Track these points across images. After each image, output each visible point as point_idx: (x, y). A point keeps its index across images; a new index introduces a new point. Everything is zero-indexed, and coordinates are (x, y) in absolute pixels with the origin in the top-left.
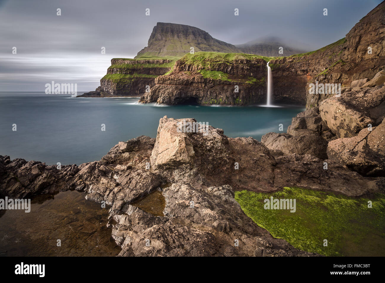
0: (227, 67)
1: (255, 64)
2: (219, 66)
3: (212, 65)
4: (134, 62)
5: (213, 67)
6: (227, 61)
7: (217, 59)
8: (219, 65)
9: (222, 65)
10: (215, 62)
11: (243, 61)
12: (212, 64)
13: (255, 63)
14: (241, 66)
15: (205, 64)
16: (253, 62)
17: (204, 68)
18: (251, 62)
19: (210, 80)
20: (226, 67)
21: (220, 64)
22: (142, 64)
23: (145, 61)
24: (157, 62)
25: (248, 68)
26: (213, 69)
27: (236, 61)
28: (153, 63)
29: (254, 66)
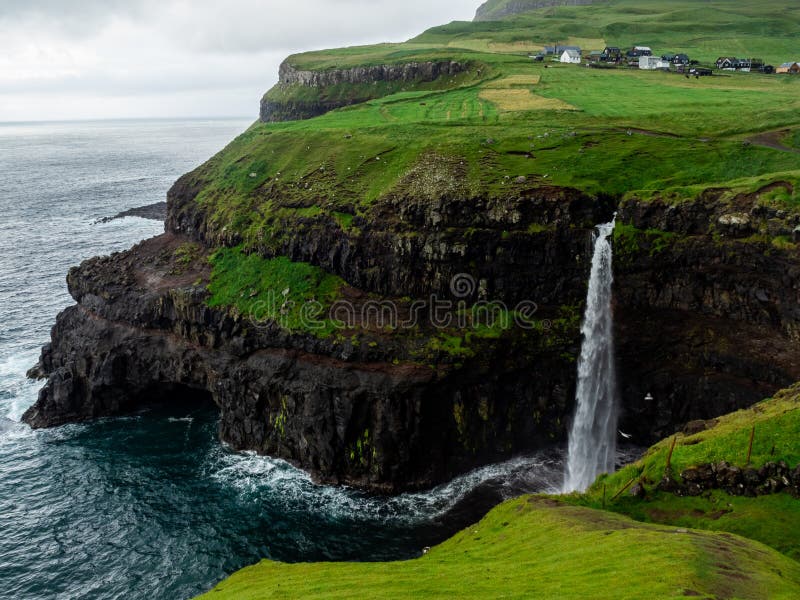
0: (338, 244)
1: (505, 224)
2: (302, 233)
3: (276, 226)
4: (326, 79)
5: (278, 234)
6: (345, 202)
7: (310, 185)
8: (302, 226)
9: (318, 231)
10: (292, 206)
11: (424, 207)
12: (277, 220)
13: (505, 218)
14: (401, 242)
15: (254, 215)
16: (496, 216)
17: (238, 240)
18: (483, 208)
19: (229, 320)
20: (333, 242)
21: (309, 223)
22: (356, 82)
23: (366, 74)
24: (414, 70)
25: (455, 249)
26: (273, 250)
27: (388, 208)
28: (396, 78)
29: (505, 234)
